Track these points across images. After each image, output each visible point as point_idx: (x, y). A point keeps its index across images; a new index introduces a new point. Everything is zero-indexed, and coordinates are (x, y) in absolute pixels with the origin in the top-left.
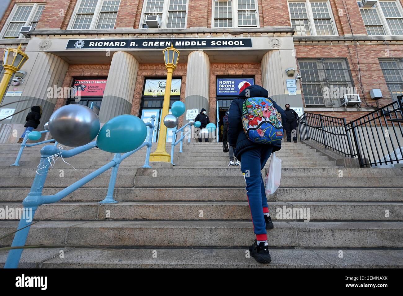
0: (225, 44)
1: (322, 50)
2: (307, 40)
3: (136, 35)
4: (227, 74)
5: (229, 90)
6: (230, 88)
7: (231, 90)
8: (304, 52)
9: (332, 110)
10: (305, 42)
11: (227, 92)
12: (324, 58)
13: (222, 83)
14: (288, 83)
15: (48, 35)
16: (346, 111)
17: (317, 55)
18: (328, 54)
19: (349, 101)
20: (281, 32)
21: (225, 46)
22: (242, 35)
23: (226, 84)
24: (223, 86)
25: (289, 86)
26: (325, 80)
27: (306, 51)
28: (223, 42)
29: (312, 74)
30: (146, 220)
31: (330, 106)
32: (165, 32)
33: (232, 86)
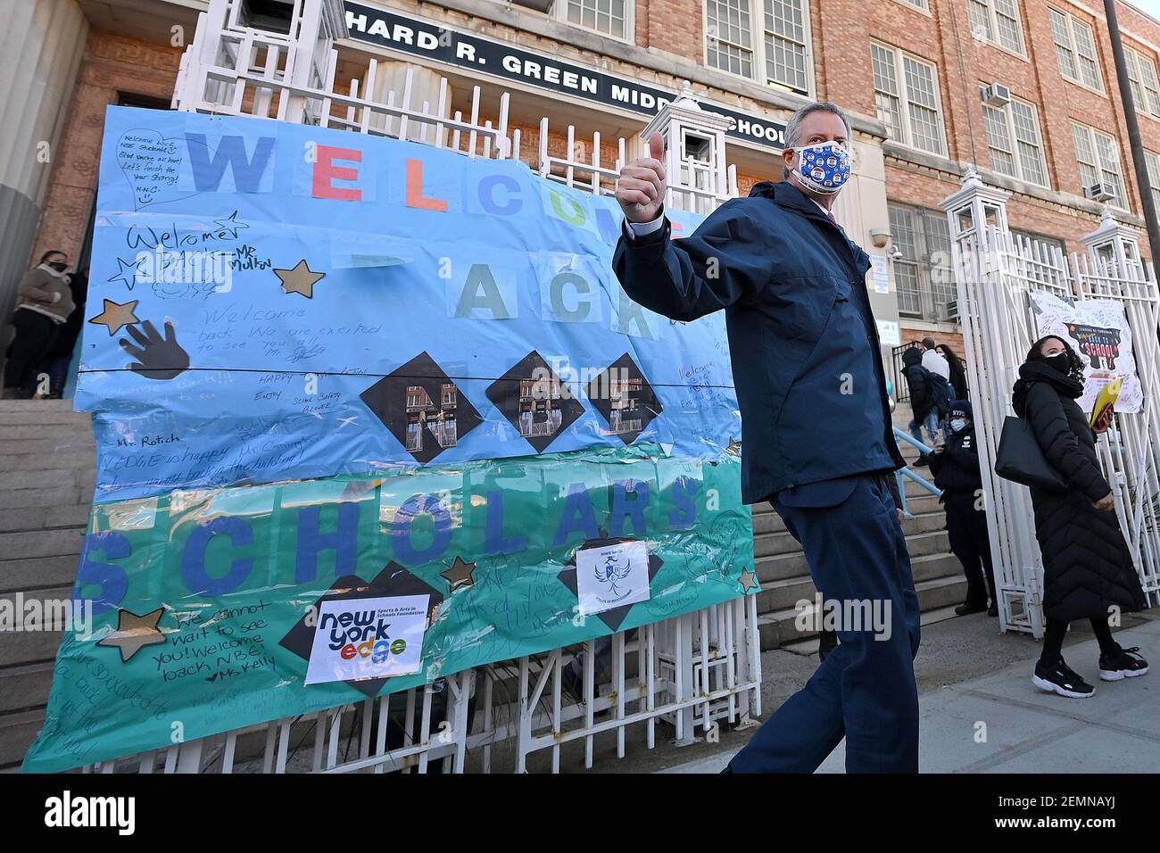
0: (744, 130)
1: (924, 188)
3: (475, 21)
9: (936, 328)
12: (927, 209)
17: (914, 196)
18: (932, 199)
20: (861, 132)
21: (744, 135)
22: (781, 114)
26: (926, 259)
28: (741, 122)
31: (931, 317)
32: (579, 43)
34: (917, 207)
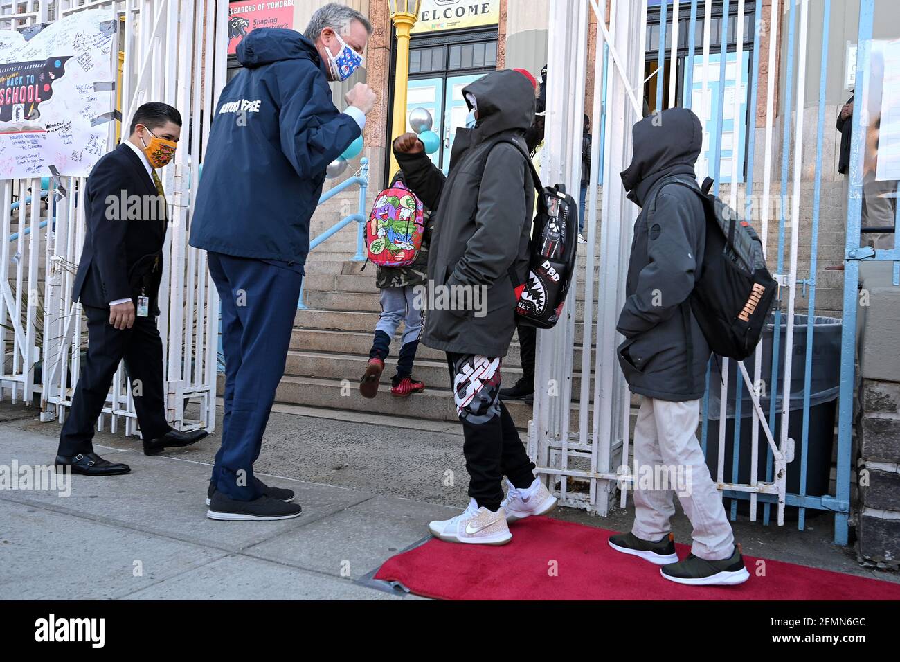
30: (339, 330)
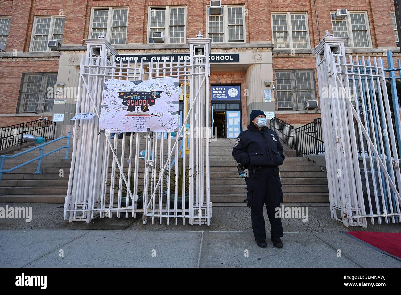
0: (218, 59)
1: (295, 62)
2: (284, 53)
3: (146, 50)
4: (219, 82)
5: (220, 96)
6: (222, 94)
7: (222, 96)
8: (280, 64)
9: (297, 112)
10: (282, 55)
11: (219, 97)
12: (296, 70)
13: (215, 90)
14: (265, 92)
15: (74, 50)
16: (306, 113)
17: (290, 66)
18: (299, 65)
19: (310, 106)
20: (262, 48)
21: (218, 61)
22: (231, 50)
23: (218, 90)
24: (216, 92)
25: (265, 94)
26: (295, 88)
27: (282, 63)
28: (216, 57)
29: (285, 83)
31: (295, 109)
32: (169, 48)
33: (223, 92)
34: (292, 70)
